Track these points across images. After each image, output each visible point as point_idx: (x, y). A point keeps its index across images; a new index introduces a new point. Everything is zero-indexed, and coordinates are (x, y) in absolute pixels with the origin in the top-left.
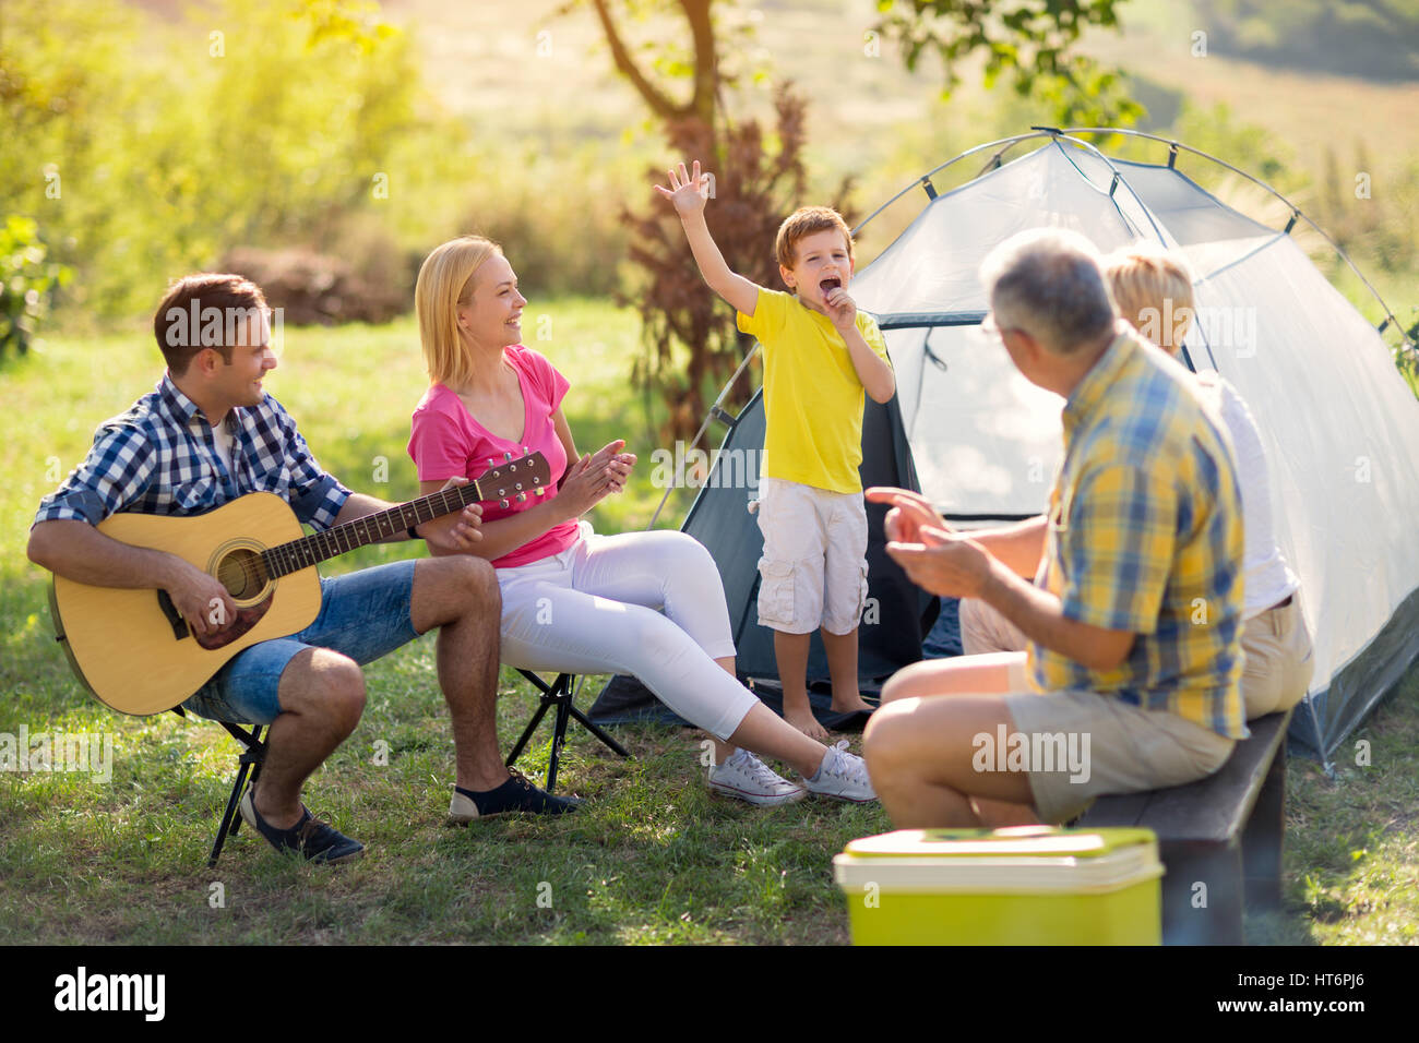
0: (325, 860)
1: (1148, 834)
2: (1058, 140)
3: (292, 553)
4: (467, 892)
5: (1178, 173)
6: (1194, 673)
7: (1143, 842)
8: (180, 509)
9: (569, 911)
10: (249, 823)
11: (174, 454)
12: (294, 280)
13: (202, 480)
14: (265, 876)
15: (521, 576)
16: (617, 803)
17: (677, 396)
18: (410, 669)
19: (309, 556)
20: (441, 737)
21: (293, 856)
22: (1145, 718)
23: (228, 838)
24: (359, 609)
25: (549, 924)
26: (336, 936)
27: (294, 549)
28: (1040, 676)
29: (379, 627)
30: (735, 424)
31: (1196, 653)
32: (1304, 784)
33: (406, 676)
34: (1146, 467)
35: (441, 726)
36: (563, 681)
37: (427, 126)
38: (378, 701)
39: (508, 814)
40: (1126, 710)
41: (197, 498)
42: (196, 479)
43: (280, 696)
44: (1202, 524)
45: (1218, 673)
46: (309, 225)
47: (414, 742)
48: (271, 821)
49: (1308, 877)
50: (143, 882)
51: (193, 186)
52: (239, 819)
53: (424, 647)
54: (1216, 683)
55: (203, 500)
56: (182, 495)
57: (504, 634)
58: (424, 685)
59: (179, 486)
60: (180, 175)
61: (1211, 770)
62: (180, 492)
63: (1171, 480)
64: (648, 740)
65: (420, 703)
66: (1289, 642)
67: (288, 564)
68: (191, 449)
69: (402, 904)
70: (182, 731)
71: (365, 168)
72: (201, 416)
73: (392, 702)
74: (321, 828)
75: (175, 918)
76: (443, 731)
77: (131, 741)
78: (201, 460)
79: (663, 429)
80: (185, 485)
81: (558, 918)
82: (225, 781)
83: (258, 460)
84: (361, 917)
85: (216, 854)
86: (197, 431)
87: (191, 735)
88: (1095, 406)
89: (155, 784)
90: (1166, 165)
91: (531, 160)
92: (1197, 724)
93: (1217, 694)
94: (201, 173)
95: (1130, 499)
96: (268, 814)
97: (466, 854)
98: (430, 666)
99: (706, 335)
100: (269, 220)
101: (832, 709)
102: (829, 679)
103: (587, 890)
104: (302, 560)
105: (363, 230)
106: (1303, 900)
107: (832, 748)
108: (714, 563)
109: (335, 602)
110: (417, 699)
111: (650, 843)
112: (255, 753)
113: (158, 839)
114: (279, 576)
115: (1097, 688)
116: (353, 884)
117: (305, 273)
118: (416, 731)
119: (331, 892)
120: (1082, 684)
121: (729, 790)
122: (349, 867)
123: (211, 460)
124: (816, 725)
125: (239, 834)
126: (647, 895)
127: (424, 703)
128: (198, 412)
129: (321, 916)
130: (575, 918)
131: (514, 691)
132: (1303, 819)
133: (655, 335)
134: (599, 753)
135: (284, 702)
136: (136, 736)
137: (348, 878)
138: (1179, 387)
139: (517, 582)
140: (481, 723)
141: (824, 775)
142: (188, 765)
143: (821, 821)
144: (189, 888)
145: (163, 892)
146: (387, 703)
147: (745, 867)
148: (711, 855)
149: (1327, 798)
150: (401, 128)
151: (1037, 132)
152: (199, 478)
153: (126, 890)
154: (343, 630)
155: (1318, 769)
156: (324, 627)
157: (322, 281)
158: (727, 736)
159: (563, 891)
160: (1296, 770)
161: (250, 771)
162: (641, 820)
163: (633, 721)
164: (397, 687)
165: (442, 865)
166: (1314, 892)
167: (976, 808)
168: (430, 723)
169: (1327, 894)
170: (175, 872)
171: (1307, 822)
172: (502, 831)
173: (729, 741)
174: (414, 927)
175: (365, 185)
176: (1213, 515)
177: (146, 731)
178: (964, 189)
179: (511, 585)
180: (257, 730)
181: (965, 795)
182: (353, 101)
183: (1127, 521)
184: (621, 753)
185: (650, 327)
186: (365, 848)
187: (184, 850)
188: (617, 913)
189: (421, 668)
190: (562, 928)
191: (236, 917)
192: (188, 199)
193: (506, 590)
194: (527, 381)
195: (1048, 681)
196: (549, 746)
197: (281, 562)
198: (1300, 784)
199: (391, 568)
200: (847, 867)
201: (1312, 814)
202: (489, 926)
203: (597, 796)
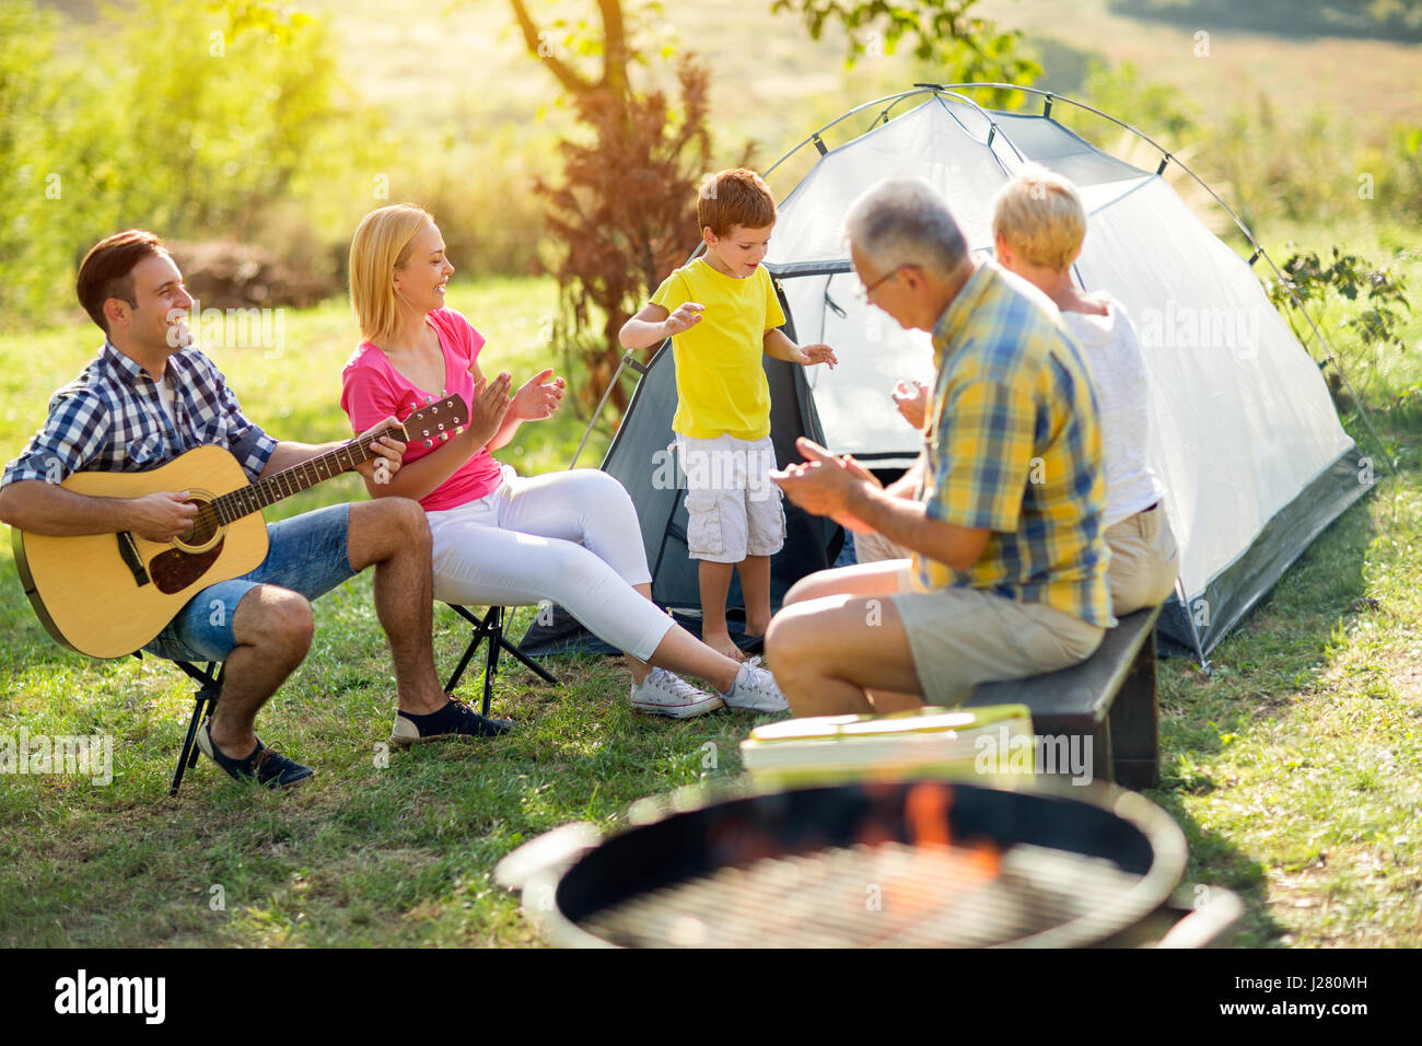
0: (278, 784)
1: (1022, 709)
2: (939, 95)
3: (239, 500)
4: (410, 806)
5: (1053, 121)
6: (1061, 567)
7: (1016, 716)
8: (133, 464)
9: (506, 817)
10: (207, 754)
11: (124, 413)
12: (219, 271)
13: (151, 436)
14: (224, 800)
15: (449, 517)
16: (547, 723)
17: (595, 358)
18: (349, 618)
19: (255, 502)
20: (381, 675)
21: (248, 782)
22: (1020, 610)
23: (187, 770)
24: (299, 551)
25: (488, 830)
26: (291, 849)
27: (241, 496)
28: (924, 578)
29: (319, 567)
30: (646, 372)
31: (1063, 548)
32: (1183, 681)
33: (347, 623)
34: (1006, 382)
35: (383, 665)
36: (494, 614)
37: (345, 115)
38: (321, 645)
39: (447, 736)
40: (1001, 603)
41: (148, 452)
42: (146, 435)
43: (235, 630)
44: (1059, 430)
45: (1085, 567)
46: (232, 216)
47: (356, 681)
48: (227, 752)
49: (1182, 757)
50: (110, 812)
51: (116, 180)
52: (197, 751)
53: (362, 598)
54: (1083, 576)
55: (153, 454)
56: (135, 451)
57: (436, 571)
58: (363, 630)
59: (132, 443)
60: (102, 170)
61: (1083, 657)
62: (133, 448)
63: (1031, 392)
64: (575, 668)
65: (361, 645)
66: (1155, 544)
67: (236, 511)
68: (139, 408)
69: (351, 818)
70: (138, 682)
71: (286, 158)
72: (145, 376)
73: (334, 646)
74: (273, 757)
75: (142, 840)
76: (383, 671)
77: (90, 692)
78: (148, 417)
79: (583, 389)
80: (137, 441)
81: (495, 823)
82: (181, 722)
83: (197, 411)
84: (314, 831)
85: (177, 783)
86: (142, 390)
87: (146, 684)
88: (962, 329)
89: (115, 728)
90: (1042, 115)
91: (449, 144)
92: (1068, 614)
93: (1085, 585)
94: (123, 168)
95: (990, 411)
96: (222, 744)
97: (409, 774)
98: (368, 613)
99: (621, 298)
100: (192, 212)
101: (746, 633)
102: (744, 607)
103: (521, 797)
104: (249, 505)
105: (284, 220)
106: (1177, 776)
107: (745, 664)
108: (629, 497)
109: (276, 545)
110: (358, 643)
111: (578, 756)
112: (210, 690)
113: (122, 774)
114: (228, 522)
115: (977, 585)
116: (305, 804)
117: (229, 261)
118: (357, 671)
119: (285, 812)
120: (962, 581)
121: (652, 707)
122: (301, 790)
123: (158, 416)
124: (733, 647)
125: (197, 766)
126: (576, 801)
127: (364, 646)
128: (142, 371)
129: (277, 832)
130: (510, 823)
131: (448, 632)
132: (1180, 711)
133: (572, 299)
134: (530, 682)
135: (239, 636)
136: (94, 687)
137: (301, 799)
138: (1036, 309)
139: (447, 523)
140: (419, 652)
141: (739, 690)
142: (146, 710)
143: (737, 731)
144: (153, 814)
145: (129, 819)
146: (329, 647)
147: (667, 772)
148: (635, 764)
149: (1202, 693)
150: (321, 118)
151: (920, 89)
152: (149, 434)
153: (95, 819)
154: (286, 571)
155: (1196, 667)
156: (268, 569)
157: (248, 270)
158: (647, 657)
159: (499, 800)
160: (1175, 669)
161: (205, 707)
162: (570, 738)
163: (560, 652)
164: (339, 634)
165: (387, 783)
166: (1188, 769)
167: (871, 699)
168: (371, 663)
169: (1199, 771)
170: (139, 801)
171: (1184, 713)
172: (441, 752)
173: (649, 661)
174: (364, 838)
175: (286, 175)
176: (1070, 422)
177: (104, 683)
178: (853, 144)
179: (442, 525)
180: (211, 666)
181: (860, 687)
182: (272, 92)
183: (986, 431)
184: (551, 680)
185: (567, 292)
186: (315, 773)
187: (147, 782)
188: (550, 817)
189: (360, 616)
190: (499, 832)
191: (198, 837)
192: (112, 194)
193: (436, 531)
194: (446, 338)
195: (932, 581)
196: (482, 678)
197: (229, 509)
198: (1178, 681)
199: (329, 511)
200: (753, 751)
201: (1189, 707)
202: (432, 832)
203: (529, 719)
